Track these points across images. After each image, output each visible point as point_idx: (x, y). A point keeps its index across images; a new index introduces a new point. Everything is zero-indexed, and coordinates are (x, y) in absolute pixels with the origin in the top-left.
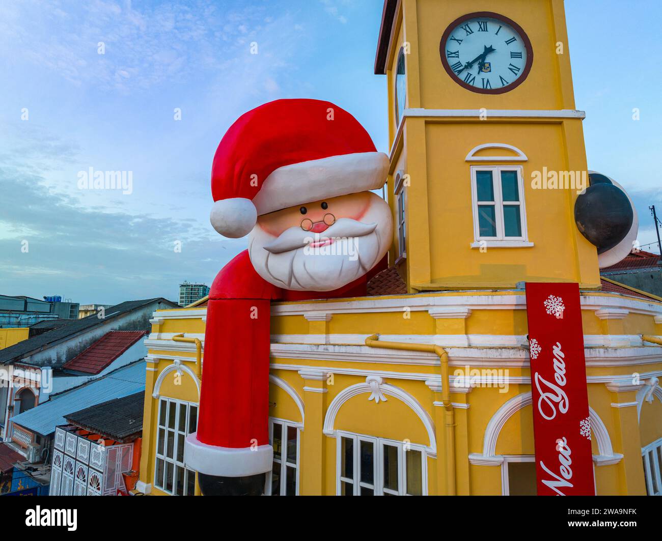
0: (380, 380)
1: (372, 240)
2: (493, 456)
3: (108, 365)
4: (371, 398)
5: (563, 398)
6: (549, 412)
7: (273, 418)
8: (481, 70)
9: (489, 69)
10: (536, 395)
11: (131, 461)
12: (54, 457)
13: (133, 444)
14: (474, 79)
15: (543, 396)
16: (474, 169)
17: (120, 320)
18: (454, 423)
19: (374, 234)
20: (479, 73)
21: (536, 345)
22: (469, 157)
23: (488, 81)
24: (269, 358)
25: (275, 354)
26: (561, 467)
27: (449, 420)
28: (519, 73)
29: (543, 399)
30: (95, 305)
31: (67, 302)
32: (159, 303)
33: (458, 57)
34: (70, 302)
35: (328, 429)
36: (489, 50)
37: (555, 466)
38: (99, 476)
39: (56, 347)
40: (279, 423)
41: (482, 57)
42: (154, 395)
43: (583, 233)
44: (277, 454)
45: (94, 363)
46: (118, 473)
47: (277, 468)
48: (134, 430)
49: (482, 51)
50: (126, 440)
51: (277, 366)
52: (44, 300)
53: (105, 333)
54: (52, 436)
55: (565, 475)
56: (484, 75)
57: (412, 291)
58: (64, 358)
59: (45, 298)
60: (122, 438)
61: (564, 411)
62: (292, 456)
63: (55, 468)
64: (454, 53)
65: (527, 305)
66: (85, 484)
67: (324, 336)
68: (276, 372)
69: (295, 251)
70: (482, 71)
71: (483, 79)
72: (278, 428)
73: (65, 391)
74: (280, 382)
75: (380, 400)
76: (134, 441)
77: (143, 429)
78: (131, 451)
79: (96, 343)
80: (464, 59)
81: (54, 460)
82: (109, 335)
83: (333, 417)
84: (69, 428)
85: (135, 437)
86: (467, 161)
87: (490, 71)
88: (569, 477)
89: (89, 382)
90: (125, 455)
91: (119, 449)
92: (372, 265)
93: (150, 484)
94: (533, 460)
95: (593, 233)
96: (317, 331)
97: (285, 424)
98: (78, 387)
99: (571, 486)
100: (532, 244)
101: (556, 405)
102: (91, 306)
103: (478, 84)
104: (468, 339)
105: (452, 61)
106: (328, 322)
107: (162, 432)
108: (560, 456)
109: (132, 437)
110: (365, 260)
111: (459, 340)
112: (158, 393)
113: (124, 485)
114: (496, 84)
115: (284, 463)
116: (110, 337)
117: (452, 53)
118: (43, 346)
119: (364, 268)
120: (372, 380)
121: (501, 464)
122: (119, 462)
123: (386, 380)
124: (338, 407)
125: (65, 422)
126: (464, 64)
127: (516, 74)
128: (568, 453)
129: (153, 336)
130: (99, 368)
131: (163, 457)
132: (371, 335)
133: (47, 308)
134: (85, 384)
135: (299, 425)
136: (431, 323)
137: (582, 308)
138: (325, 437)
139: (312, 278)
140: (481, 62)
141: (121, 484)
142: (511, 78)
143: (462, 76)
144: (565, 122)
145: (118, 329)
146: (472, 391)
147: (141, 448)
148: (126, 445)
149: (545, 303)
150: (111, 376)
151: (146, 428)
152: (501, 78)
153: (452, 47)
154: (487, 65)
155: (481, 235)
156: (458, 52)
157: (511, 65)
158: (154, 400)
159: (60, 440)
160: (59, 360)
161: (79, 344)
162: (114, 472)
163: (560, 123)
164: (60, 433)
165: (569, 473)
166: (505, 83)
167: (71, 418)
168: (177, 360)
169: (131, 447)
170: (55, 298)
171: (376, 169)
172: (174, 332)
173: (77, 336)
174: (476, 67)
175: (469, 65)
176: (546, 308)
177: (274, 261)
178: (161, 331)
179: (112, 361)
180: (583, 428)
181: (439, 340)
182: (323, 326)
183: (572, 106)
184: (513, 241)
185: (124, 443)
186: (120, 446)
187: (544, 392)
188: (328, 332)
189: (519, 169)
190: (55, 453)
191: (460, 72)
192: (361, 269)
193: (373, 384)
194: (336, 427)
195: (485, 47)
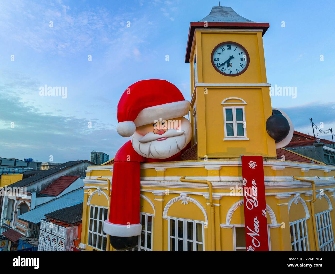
0: (186, 195)
1: (182, 137)
2: (229, 225)
3: (62, 192)
4: (182, 203)
5: (256, 201)
6: (250, 206)
7: (142, 212)
8: (228, 66)
9: (231, 66)
10: (245, 200)
11: (77, 234)
12: (40, 233)
13: (78, 226)
14: (225, 70)
15: (248, 200)
16: (225, 108)
17: (66, 171)
18: (214, 212)
19: (184, 135)
20: (227, 67)
21: (245, 180)
22: (223, 103)
23: (231, 71)
24: (140, 187)
25: (142, 185)
26: (255, 228)
27: (212, 210)
28: (244, 67)
29: (248, 202)
31: (35, 161)
32: (85, 162)
33: (219, 61)
34: (37, 161)
35: (165, 216)
36: (231, 58)
37: (253, 227)
38: (63, 241)
39: (36, 183)
40: (144, 214)
41: (229, 61)
42: (88, 204)
43: (269, 135)
44: (143, 227)
45: (55, 191)
46: (71, 239)
47: (143, 233)
48: (78, 220)
49: (228, 58)
50: (75, 224)
51: (143, 190)
52: (24, 160)
53: (59, 177)
54: (39, 224)
55: (256, 231)
56: (230, 68)
57: (199, 159)
58: (40, 189)
59: (25, 159)
60: (73, 224)
61: (256, 206)
62: (149, 229)
63: (41, 239)
64: (217, 59)
65: (242, 164)
66: (56, 245)
67: (163, 177)
68: (143, 193)
69: (151, 142)
70: (229, 66)
71: (229, 70)
72: (144, 216)
73: (42, 204)
74: (144, 197)
75: (186, 203)
76: (78, 225)
77: (83, 220)
78: (77, 230)
79: (55, 181)
80: (221, 62)
81: (40, 235)
82: (61, 178)
83: (167, 212)
84: (47, 220)
85: (79, 224)
86: (222, 105)
87: (232, 66)
88: (258, 232)
89: (53, 200)
90: (74, 231)
91: (72, 228)
92: (183, 148)
93: (86, 244)
94: (244, 226)
95: (273, 134)
96: (160, 175)
97: (147, 215)
98: (49, 202)
99: (259, 235)
100: (248, 139)
101: (253, 204)
102: (47, 163)
103: (227, 72)
104: (220, 178)
105: (216, 62)
106: (165, 172)
107: (91, 221)
108: (255, 224)
109: (78, 223)
110: (179, 146)
111: (217, 178)
112: (89, 203)
113: (74, 245)
114: (234, 72)
115: (146, 231)
116: (62, 179)
117: (216, 59)
118: (31, 183)
119: (179, 149)
120: (182, 195)
121: (232, 228)
122: (72, 234)
123: (188, 195)
124: (169, 206)
125: (45, 218)
126: (221, 63)
127: (243, 68)
128: (258, 222)
129: (87, 178)
130: (58, 193)
131: (92, 232)
132: (182, 177)
133: (25, 164)
134: (51, 201)
135: (153, 215)
136: (206, 172)
137: (264, 166)
138: (163, 219)
139: (158, 153)
140: (228, 62)
141: (73, 244)
142: (241, 69)
143: (220, 69)
144: (262, 88)
145: (65, 175)
146: (222, 199)
147: (81, 228)
148: (75, 227)
149: (249, 164)
150: (64, 197)
151: (84, 219)
152: (236, 69)
153: (216, 56)
154: (231, 64)
155: (228, 135)
156: (218, 58)
157: (240, 64)
158: (88, 206)
159: (43, 225)
160: (38, 190)
161: (47, 182)
162: (69, 239)
163: (261, 89)
164: (43, 223)
165: (258, 230)
166: (238, 71)
167: (48, 216)
168: (99, 188)
169: (77, 228)
170: (29, 159)
171: (184, 108)
172: (97, 176)
173: (46, 178)
174: (226, 65)
175: (223, 64)
176: (249, 166)
177: (142, 146)
178: (91, 176)
179: (64, 190)
180: (264, 213)
181: (208, 179)
182: (163, 174)
183: (265, 81)
184: (241, 138)
185: (74, 226)
186: (72, 227)
188: (165, 176)
189: (243, 108)
190: (41, 232)
191: (219, 67)
192: (178, 149)
193: (183, 197)
194: (168, 215)
195: (230, 56)
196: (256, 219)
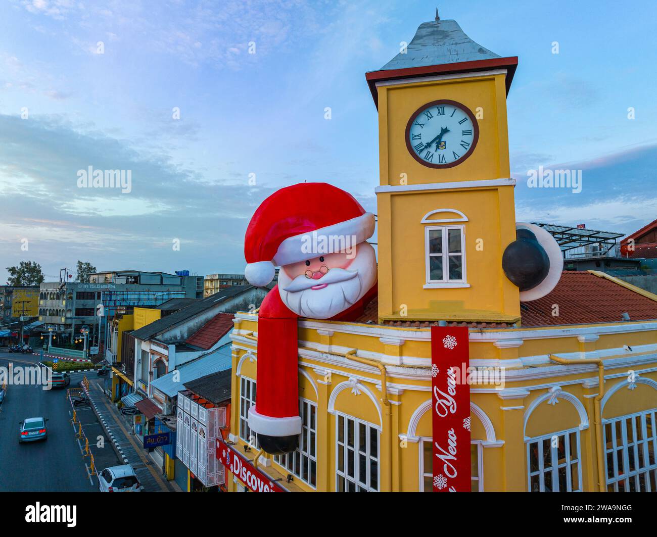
0: (355, 380)
1: (355, 282)
2: (413, 437)
3: (216, 342)
4: (352, 392)
5: (453, 403)
6: (443, 412)
7: (303, 398)
8: (438, 147)
9: (444, 147)
10: (435, 401)
11: (225, 419)
12: (178, 413)
13: (225, 407)
14: (432, 155)
15: (439, 401)
16: (428, 229)
17: (226, 304)
18: (391, 413)
19: (357, 278)
20: (436, 151)
21: (436, 368)
22: (423, 221)
23: (443, 156)
25: (302, 356)
26: (449, 447)
27: (387, 411)
28: (468, 148)
29: (439, 404)
30: (219, 275)
31: (194, 275)
33: (420, 139)
34: (196, 275)
35: (331, 409)
36: (445, 131)
37: (446, 446)
38: (204, 428)
39: (180, 327)
40: (306, 402)
41: (439, 137)
42: (237, 374)
45: (206, 340)
46: (217, 427)
47: (305, 431)
48: (226, 398)
49: (439, 132)
50: (220, 404)
51: (304, 363)
52: (175, 274)
53: (215, 315)
54: (176, 398)
55: (452, 452)
56: (441, 152)
58: (186, 336)
59: (176, 272)
60: (218, 404)
61: (453, 412)
62: (313, 427)
63: (179, 420)
64: (418, 136)
66: (197, 433)
67: (327, 346)
68: (304, 368)
69: (302, 291)
70: (439, 149)
71: (440, 155)
72: (306, 404)
73: (186, 363)
74: (305, 374)
75: (357, 394)
76: (226, 406)
77: (231, 397)
78: (225, 412)
79: (209, 323)
80: (425, 140)
81: (178, 415)
82: (218, 316)
83: (333, 404)
84: (187, 393)
85: (227, 403)
86: (422, 224)
87: (445, 148)
88: (455, 453)
89: (202, 356)
90: (221, 415)
91: (216, 411)
92: (357, 299)
93: (237, 436)
94: (431, 440)
96: (324, 343)
97: (310, 403)
98: (195, 359)
99: (456, 459)
100: (468, 286)
101: (448, 407)
103: (435, 161)
104: (401, 360)
105: (415, 143)
106: (331, 337)
107: (243, 400)
108: (449, 440)
109: (224, 403)
110: (348, 297)
111: (395, 360)
112: (240, 373)
113: (221, 436)
114: (450, 159)
115: (309, 430)
116: (219, 319)
117: (416, 136)
118: (170, 326)
119: (349, 303)
120: (351, 380)
121: (418, 442)
122: (216, 420)
123: (360, 382)
124: (337, 394)
125: (184, 388)
126: (425, 144)
127: (466, 149)
128: (455, 438)
129: (235, 331)
130: (210, 345)
131: (244, 418)
132: (354, 349)
133: (178, 281)
134: (200, 357)
135: (315, 405)
136: (381, 347)
137: (469, 341)
138: (329, 414)
139: (312, 311)
140: (438, 141)
141: (219, 435)
142: (462, 152)
143: (422, 155)
144: (499, 189)
145: (225, 311)
146: (403, 393)
147: (230, 411)
148: (221, 408)
149: (443, 340)
150: (218, 352)
151: (233, 397)
152: (454, 153)
153: (416, 130)
154: (443, 143)
155: (431, 279)
156: (420, 134)
157: (462, 141)
158: (237, 377)
159: (181, 402)
160: (182, 337)
161: (196, 324)
162: (213, 426)
163: (497, 189)
164: (180, 397)
165: (454, 451)
166: (457, 157)
167: (187, 386)
168: (249, 351)
169: (224, 410)
170: (184, 272)
172: (248, 330)
173: (194, 318)
174: (434, 145)
175: (429, 145)
176: (444, 344)
177: (290, 296)
178: (240, 328)
179: (219, 339)
180: (465, 423)
181: (386, 359)
182: (328, 341)
183: (506, 173)
184: (455, 283)
185: (219, 407)
186: (217, 408)
187: (440, 399)
188: (331, 343)
189: (462, 228)
190: (179, 410)
191: (422, 150)
192: (346, 303)
193: (352, 382)
194: (336, 408)
195: (442, 128)
196: (451, 432)
